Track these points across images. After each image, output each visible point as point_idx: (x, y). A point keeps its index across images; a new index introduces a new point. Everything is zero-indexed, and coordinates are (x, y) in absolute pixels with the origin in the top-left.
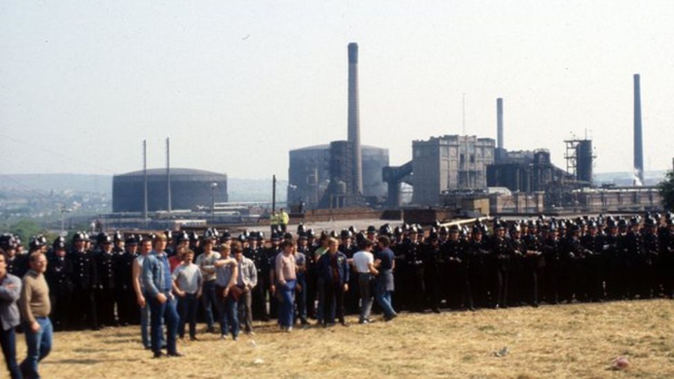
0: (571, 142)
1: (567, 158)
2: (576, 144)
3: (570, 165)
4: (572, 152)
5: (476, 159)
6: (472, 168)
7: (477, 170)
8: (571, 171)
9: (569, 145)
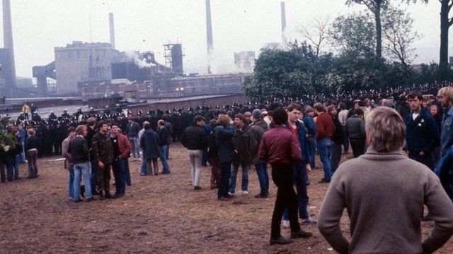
0: (168, 46)
1: (165, 57)
2: (171, 47)
3: (167, 61)
4: (168, 52)
5: (100, 58)
6: (98, 65)
7: (101, 66)
8: (168, 65)
9: (166, 47)
